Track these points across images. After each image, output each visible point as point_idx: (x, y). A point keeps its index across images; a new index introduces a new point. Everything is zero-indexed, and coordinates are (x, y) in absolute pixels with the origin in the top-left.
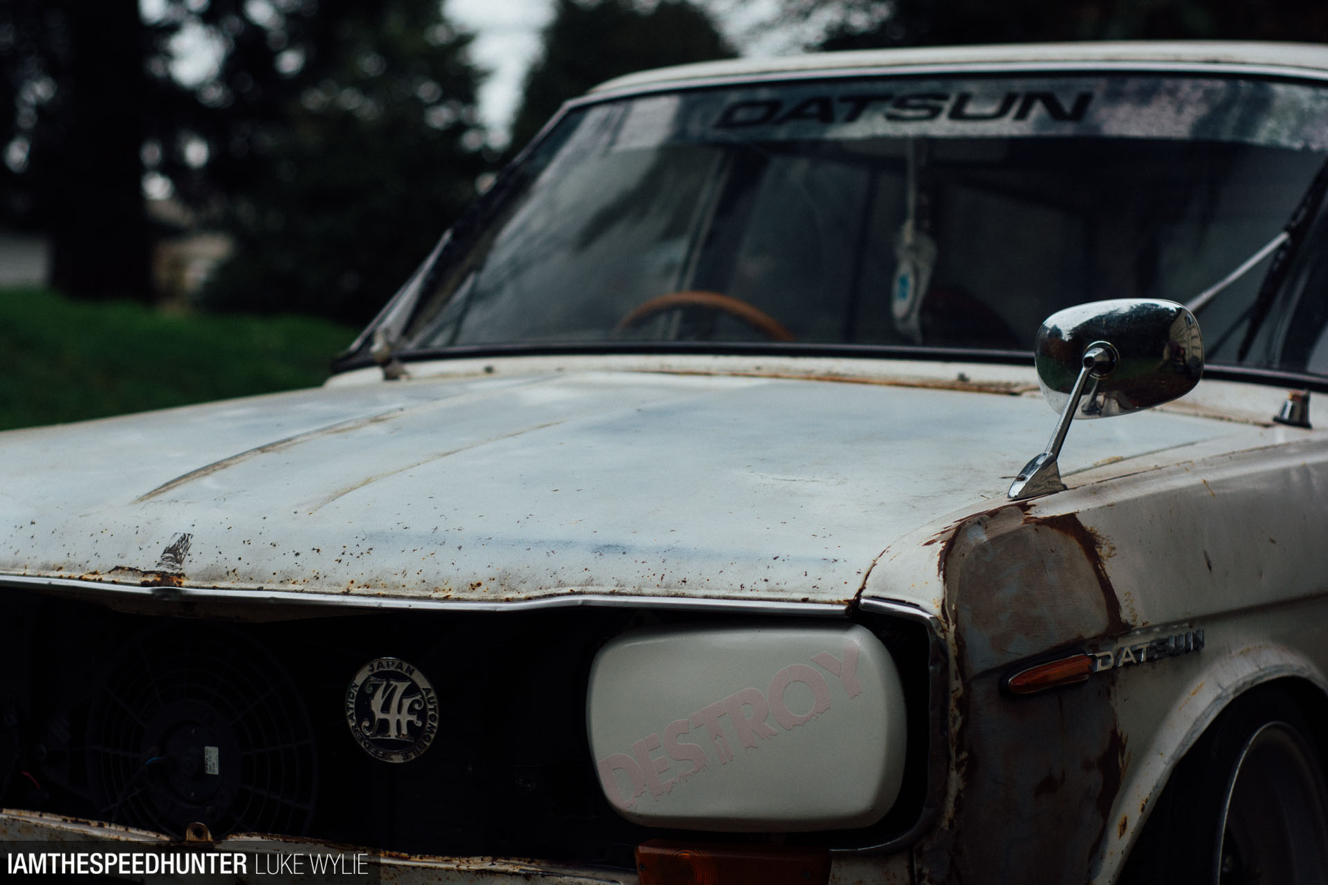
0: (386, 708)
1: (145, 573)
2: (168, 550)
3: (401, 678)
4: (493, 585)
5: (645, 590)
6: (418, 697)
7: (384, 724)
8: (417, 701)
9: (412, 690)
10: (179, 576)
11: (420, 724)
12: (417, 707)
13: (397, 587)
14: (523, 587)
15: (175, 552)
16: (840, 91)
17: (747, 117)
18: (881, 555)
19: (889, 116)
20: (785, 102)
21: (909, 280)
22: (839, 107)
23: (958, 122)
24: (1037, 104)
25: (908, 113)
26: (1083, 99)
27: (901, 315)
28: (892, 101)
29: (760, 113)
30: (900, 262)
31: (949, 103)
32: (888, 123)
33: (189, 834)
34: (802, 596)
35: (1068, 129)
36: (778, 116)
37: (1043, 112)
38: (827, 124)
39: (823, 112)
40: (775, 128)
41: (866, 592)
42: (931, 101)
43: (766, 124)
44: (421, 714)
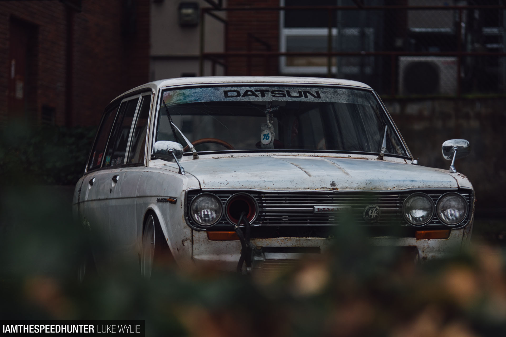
0: (372, 213)
1: (329, 188)
2: (331, 184)
3: (374, 208)
4: (397, 187)
6: (377, 211)
7: (371, 216)
9: (377, 209)
10: (337, 188)
11: (378, 215)
12: (377, 212)
13: (380, 188)
14: (403, 187)
15: (333, 184)
16: (253, 89)
17: (232, 95)
18: (457, 180)
19: (272, 96)
20: (240, 91)
21: (269, 135)
22: (257, 93)
23: (292, 98)
24: (308, 94)
25: (277, 95)
26: (317, 93)
27: (265, 144)
28: (270, 92)
29: (235, 94)
30: (264, 130)
31: (286, 93)
32: (274, 97)
33: (329, 237)
34: (450, 187)
35: (320, 100)
36: (242, 95)
37: (311, 96)
38: (258, 98)
39: (254, 94)
40: (243, 98)
41: (460, 186)
42: (280, 92)
43: (240, 97)
44: (378, 214)
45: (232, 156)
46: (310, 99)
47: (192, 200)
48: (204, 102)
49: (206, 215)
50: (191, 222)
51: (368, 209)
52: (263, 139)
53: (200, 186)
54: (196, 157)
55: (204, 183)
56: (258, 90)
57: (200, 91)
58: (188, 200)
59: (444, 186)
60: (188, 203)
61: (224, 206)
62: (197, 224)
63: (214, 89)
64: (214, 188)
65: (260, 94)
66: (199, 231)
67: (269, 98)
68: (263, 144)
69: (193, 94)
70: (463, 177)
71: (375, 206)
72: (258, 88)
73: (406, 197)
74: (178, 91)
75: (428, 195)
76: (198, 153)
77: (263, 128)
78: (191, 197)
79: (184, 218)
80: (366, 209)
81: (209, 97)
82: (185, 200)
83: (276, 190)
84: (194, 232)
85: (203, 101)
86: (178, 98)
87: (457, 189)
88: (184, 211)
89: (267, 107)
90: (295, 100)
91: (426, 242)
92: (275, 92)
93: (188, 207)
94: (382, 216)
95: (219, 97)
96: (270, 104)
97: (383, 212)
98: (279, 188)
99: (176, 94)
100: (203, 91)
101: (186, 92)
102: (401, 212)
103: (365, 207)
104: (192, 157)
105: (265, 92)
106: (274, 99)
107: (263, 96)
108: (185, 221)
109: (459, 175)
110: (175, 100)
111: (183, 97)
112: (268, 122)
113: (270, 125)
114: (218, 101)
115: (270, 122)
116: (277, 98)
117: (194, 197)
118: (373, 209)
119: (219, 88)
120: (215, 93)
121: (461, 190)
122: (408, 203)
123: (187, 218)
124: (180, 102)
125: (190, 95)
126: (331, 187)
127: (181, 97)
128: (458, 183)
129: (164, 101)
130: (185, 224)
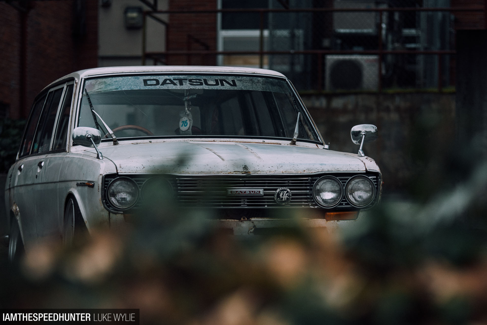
0: (283, 196)
1: (242, 172)
2: (243, 168)
4: (307, 170)
5: (333, 170)
6: (288, 193)
7: (282, 198)
8: (288, 194)
10: (249, 172)
11: (288, 198)
12: (288, 195)
13: (291, 172)
14: (312, 171)
15: (245, 167)
16: (171, 77)
17: (152, 83)
18: (364, 164)
19: (190, 84)
20: (159, 80)
21: (187, 122)
22: (175, 81)
23: (209, 86)
24: (224, 82)
25: (195, 83)
26: (233, 81)
27: (184, 130)
28: (188, 81)
29: (154, 82)
30: (182, 117)
31: (203, 81)
32: (191, 86)
33: (242, 219)
34: (358, 170)
35: (235, 88)
36: (161, 83)
37: (227, 84)
38: (176, 86)
39: (172, 82)
40: (162, 86)
41: (367, 169)
42: (198, 81)
43: (159, 85)
44: (289, 196)
45: (150, 142)
46: (227, 87)
47: (109, 183)
48: (125, 91)
49: (123, 198)
50: (108, 205)
51: (279, 191)
52: (182, 126)
53: (117, 170)
54: (115, 143)
55: (120, 167)
56: (177, 78)
57: (121, 80)
58: (105, 184)
59: (352, 169)
60: (105, 187)
61: (140, 190)
62: (115, 208)
63: (134, 78)
64: (130, 172)
65: (178, 83)
66: (116, 214)
67: (186, 86)
68: (181, 130)
69: (113, 83)
70: (370, 161)
71: (286, 188)
72: (176, 77)
73: (315, 180)
74: (100, 80)
75: (337, 178)
76: (117, 139)
77: (181, 115)
78: (108, 181)
79: (101, 201)
80: (277, 191)
81: (129, 85)
82: (102, 183)
83: (190, 174)
84: (111, 214)
85: (123, 89)
86: (100, 87)
87: (365, 172)
88: (101, 194)
89: (185, 95)
90: (211, 88)
91: (335, 223)
92: (193, 81)
93: (105, 191)
94: (292, 199)
95: (139, 86)
96: (188, 93)
97: (293, 195)
98: (194, 172)
99: (98, 82)
100: (123, 80)
101: (107, 81)
102: (311, 195)
103: (276, 190)
104: (112, 143)
105: (183, 81)
106: (192, 87)
107: (181, 84)
108: (102, 204)
109: (366, 158)
110: (97, 89)
111: (104, 86)
112: (186, 109)
113: (188, 112)
114: (138, 89)
115: (188, 110)
116: (195, 86)
117: (111, 181)
118: (284, 191)
119: (139, 77)
120: (135, 82)
121: (368, 173)
122: (317, 186)
123: (104, 201)
124: (102, 90)
125: (111, 83)
126: (244, 171)
127: (103, 86)
128: (366, 166)
129: (86, 89)
130: (103, 206)
